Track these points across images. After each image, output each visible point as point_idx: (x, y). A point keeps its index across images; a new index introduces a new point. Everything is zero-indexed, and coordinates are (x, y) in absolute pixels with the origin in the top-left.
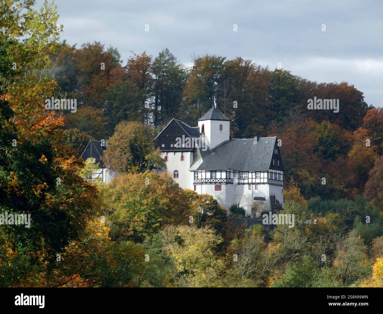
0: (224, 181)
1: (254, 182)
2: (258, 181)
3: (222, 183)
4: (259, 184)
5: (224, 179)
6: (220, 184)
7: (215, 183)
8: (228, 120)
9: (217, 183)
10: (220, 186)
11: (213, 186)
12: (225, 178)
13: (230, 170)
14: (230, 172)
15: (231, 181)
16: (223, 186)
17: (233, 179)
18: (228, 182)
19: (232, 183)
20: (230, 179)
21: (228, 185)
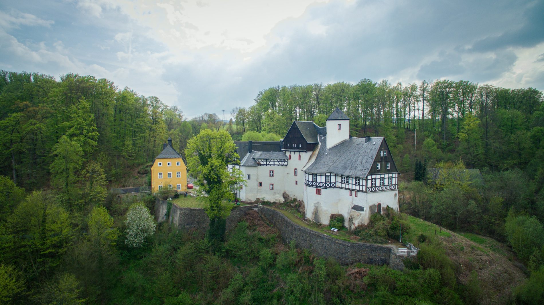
0: (323, 185)
1: (354, 188)
2: (357, 188)
3: (322, 187)
4: (358, 191)
5: (323, 184)
6: (320, 188)
7: (317, 186)
8: (348, 120)
9: (318, 186)
10: (320, 190)
11: (314, 189)
12: (324, 182)
13: (331, 174)
14: (331, 176)
15: (332, 185)
16: (323, 191)
17: (335, 183)
18: (328, 186)
19: (333, 188)
20: (331, 183)
21: (327, 189)
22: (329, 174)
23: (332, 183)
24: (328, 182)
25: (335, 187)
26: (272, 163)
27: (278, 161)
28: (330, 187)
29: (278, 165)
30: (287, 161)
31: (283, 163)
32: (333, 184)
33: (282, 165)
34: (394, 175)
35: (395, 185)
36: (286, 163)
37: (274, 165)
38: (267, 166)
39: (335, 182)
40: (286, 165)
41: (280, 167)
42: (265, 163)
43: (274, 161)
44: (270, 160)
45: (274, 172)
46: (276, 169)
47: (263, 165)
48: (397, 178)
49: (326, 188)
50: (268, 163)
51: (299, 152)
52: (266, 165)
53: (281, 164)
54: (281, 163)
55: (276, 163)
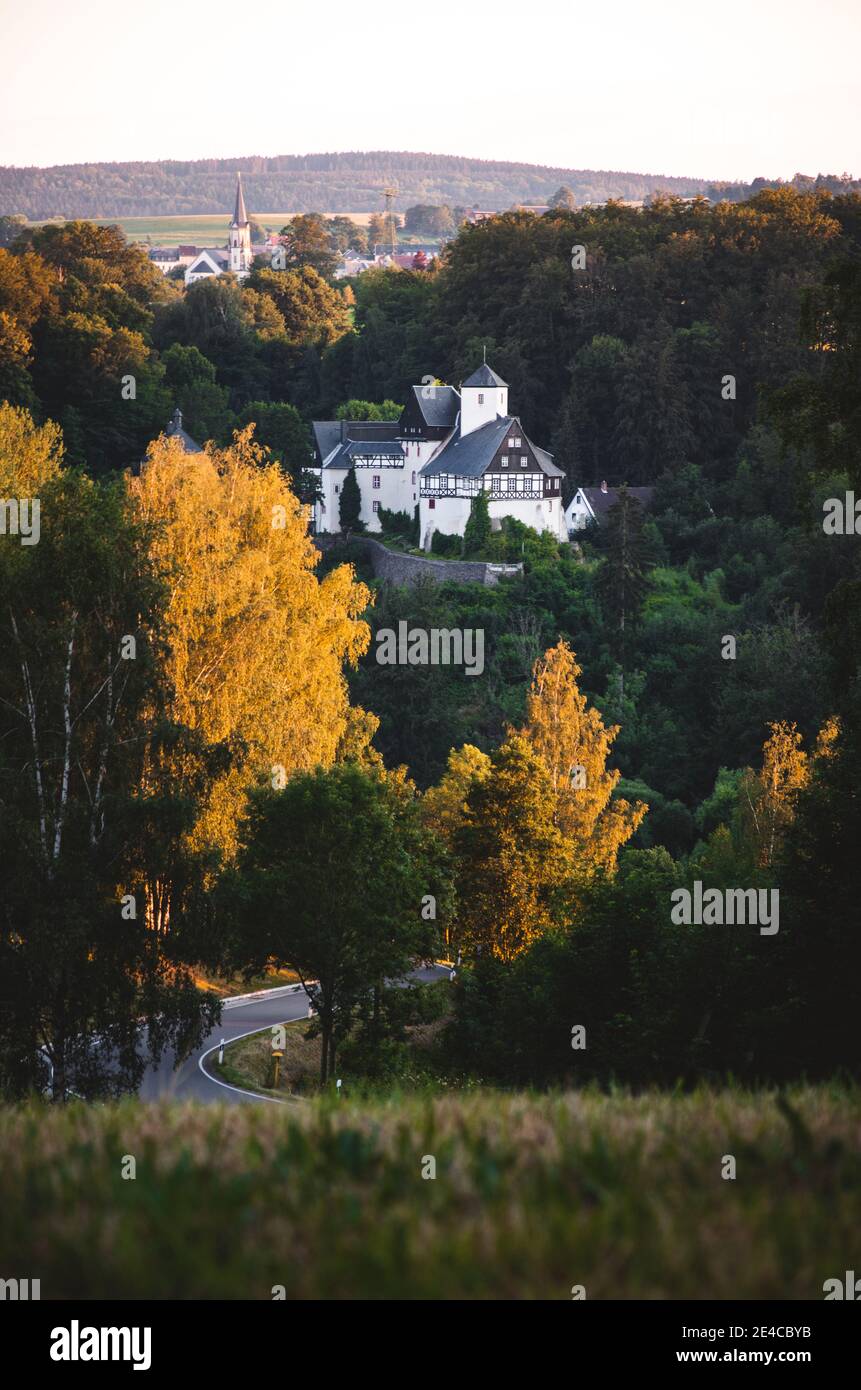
0: (436, 493)
3: (436, 496)
5: (437, 491)
6: (434, 498)
9: (431, 495)
10: (435, 501)
11: (427, 500)
13: (448, 475)
14: (448, 478)
15: (449, 492)
16: (438, 502)
17: (454, 490)
18: (443, 494)
19: (452, 497)
20: (447, 489)
21: (443, 499)
22: (446, 475)
23: (450, 489)
25: (454, 496)
26: (377, 462)
27: (388, 458)
28: (446, 496)
29: (388, 467)
30: (403, 459)
31: (396, 461)
33: (395, 467)
34: (536, 477)
35: (539, 492)
36: (401, 463)
37: (381, 466)
38: (368, 467)
39: (454, 488)
40: (402, 467)
41: (392, 470)
42: (365, 462)
43: (381, 459)
44: (374, 458)
45: (381, 479)
46: (384, 474)
47: (362, 466)
48: (542, 482)
49: (441, 497)
50: (370, 462)
51: (418, 441)
53: (393, 464)
54: (392, 462)
55: (385, 462)
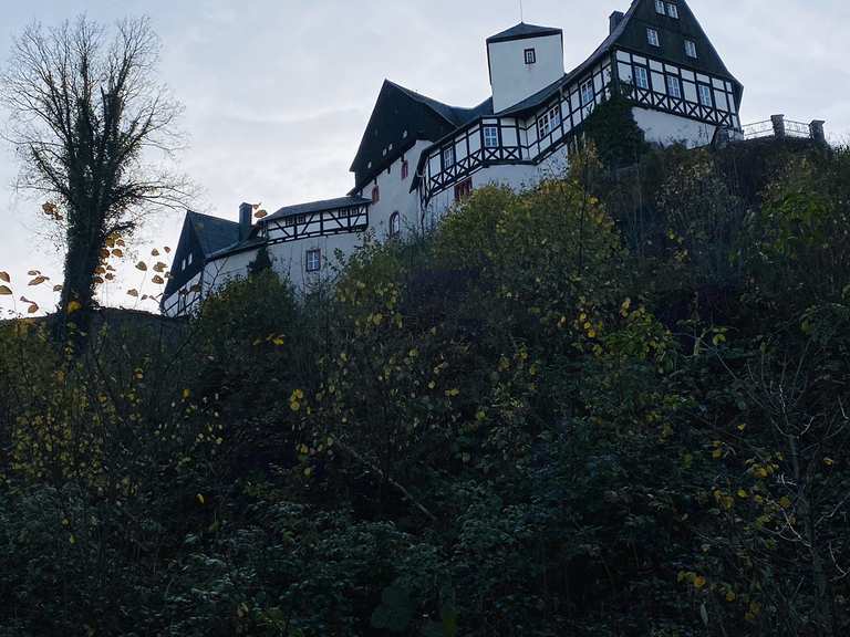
0: (476, 158)
3: (473, 167)
5: (476, 156)
6: (467, 176)
9: (460, 175)
10: (470, 182)
11: (451, 192)
12: (479, 148)
13: (499, 122)
14: (499, 126)
15: (505, 154)
16: (477, 178)
17: (515, 148)
18: (492, 158)
19: (513, 162)
20: (501, 148)
21: (492, 167)
22: (495, 121)
23: (506, 148)
24: (492, 145)
25: (518, 161)
26: (315, 227)
27: (334, 218)
28: (499, 161)
29: (337, 231)
30: (367, 214)
31: (353, 220)
32: (510, 150)
33: (350, 229)
36: (362, 220)
37: (322, 231)
38: (296, 239)
39: (516, 145)
40: (364, 227)
41: (343, 235)
42: (290, 231)
43: (321, 221)
44: (307, 220)
45: (323, 253)
46: (329, 244)
47: (284, 239)
49: (486, 164)
50: (300, 229)
51: (403, 153)
52: (296, 235)
53: (345, 225)
54: (344, 222)
55: (329, 225)
